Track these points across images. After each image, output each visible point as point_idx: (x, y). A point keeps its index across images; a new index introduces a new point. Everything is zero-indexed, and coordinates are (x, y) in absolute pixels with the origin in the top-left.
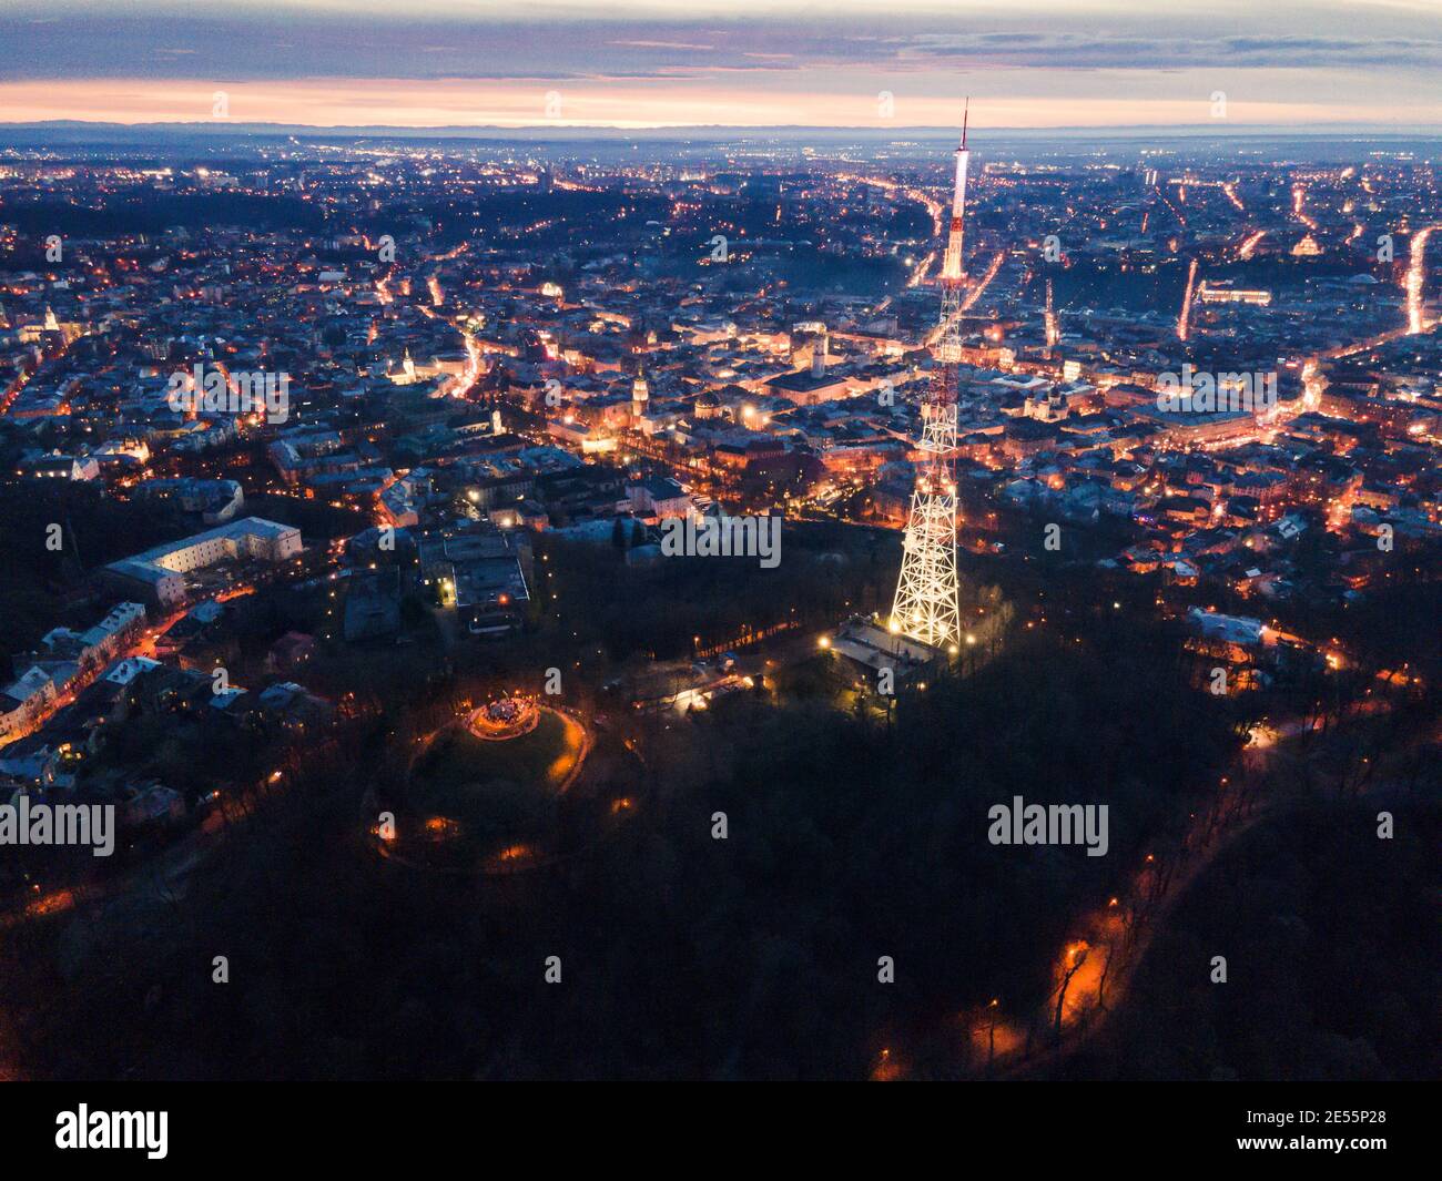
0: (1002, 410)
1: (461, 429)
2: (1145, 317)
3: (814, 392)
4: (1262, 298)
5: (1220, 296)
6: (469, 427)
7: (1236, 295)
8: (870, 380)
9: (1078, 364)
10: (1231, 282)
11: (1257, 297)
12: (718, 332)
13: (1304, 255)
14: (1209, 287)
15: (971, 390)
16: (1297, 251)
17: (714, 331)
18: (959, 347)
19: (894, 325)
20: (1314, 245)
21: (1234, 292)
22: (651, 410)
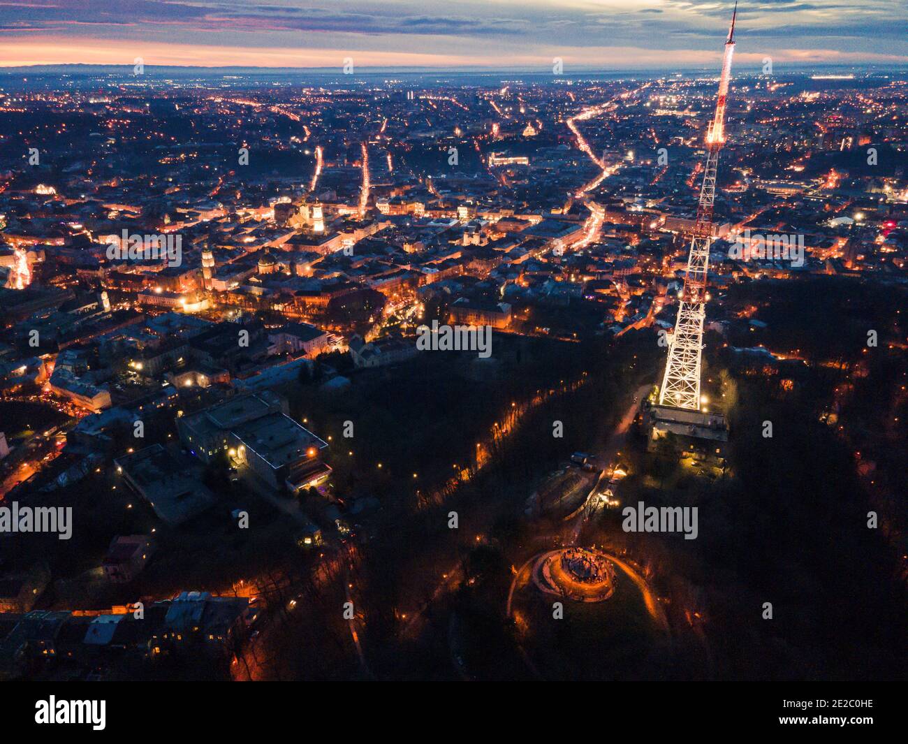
0: (449, 242)
1: (75, 311)
2: (476, 176)
3: (324, 245)
4: (524, 161)
5: (503, 161)
6: (82, 309)
7: (511, 160)
8: (353, 232)
9: (466, 208)
10: (503, 153)
11: (522, 160)
12: (215, 210)
13: (530, 136)
14: (497, 157)
15: (422, 231)
16: (525, 134)
17: (212, 210)
18: (387, 204)
19: (334, 194)
20: (533, 130)
21: (510, 159)
22: (218, 273)
